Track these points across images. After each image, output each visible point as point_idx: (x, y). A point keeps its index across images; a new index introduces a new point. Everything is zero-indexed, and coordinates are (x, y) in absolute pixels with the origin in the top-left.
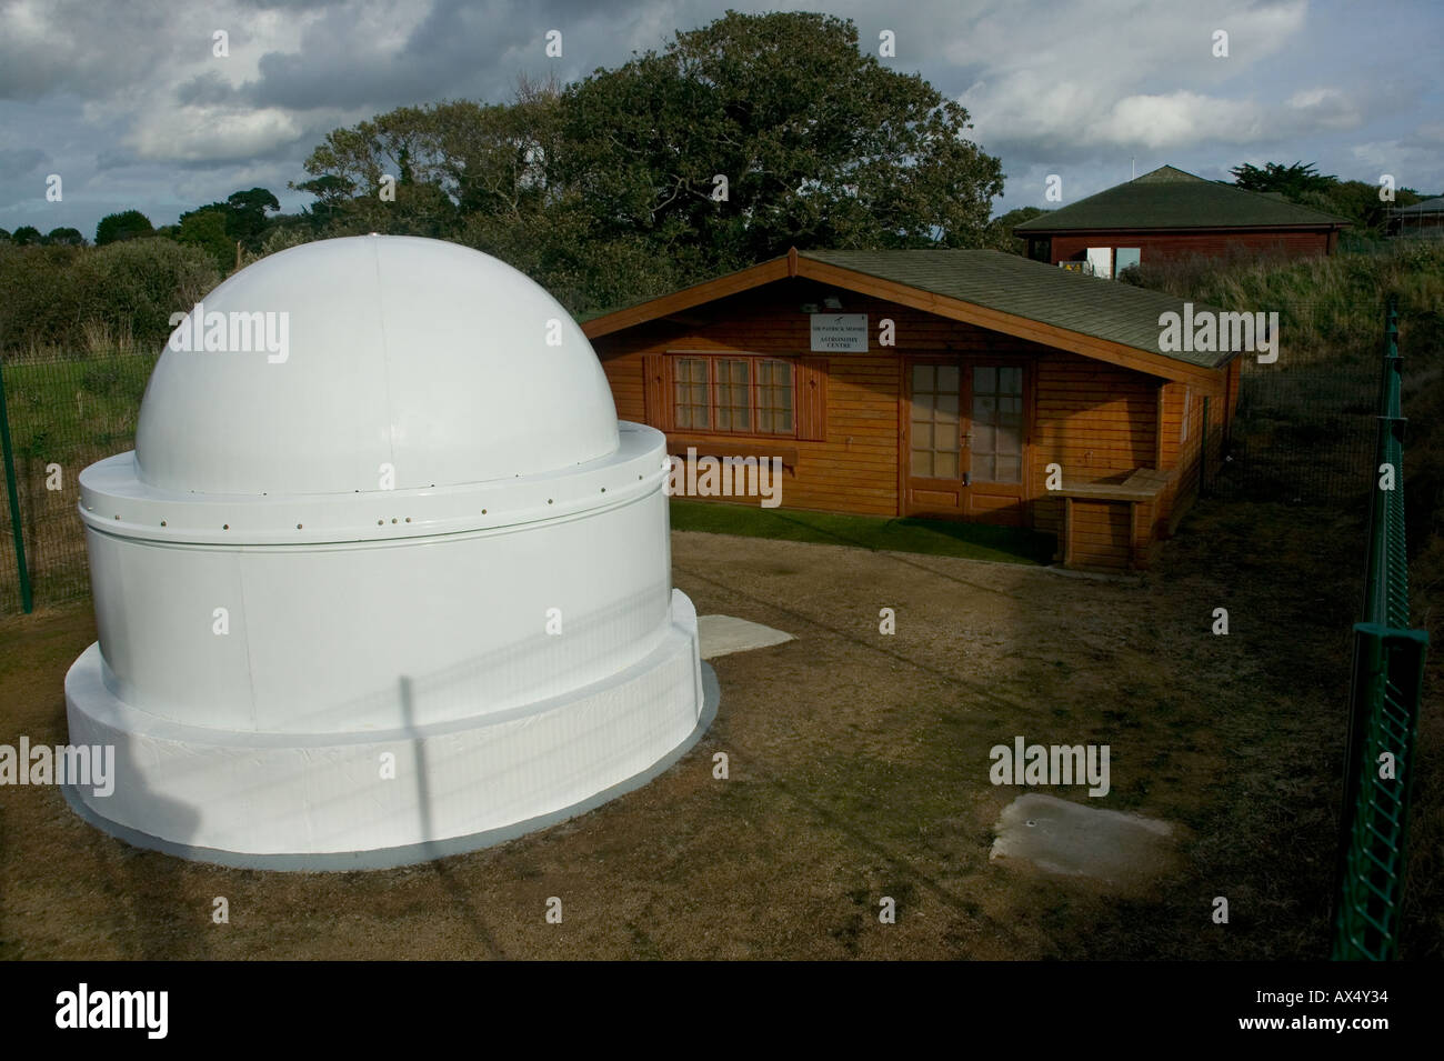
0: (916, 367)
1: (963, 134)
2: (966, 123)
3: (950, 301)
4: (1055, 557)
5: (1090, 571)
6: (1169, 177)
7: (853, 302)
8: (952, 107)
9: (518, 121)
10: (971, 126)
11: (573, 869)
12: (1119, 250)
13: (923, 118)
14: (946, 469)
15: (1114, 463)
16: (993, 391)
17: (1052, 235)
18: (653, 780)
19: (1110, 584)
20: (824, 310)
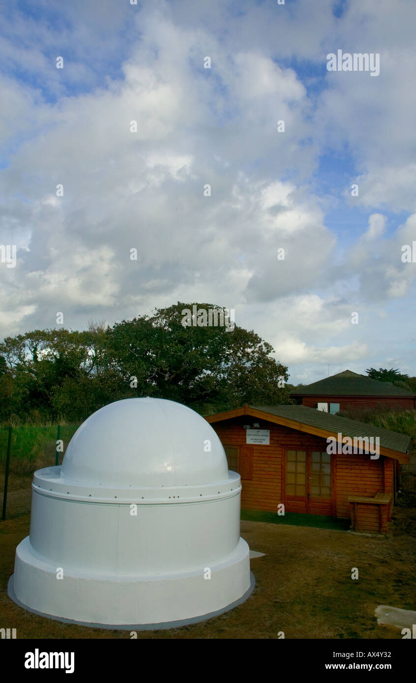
0: (288, 451)
1: (270, 356)
2: (272, 351)
3: (308, 426)
4: (351, 527)
5: (365, 532)
6: (348, 375)
7: (264, 425)
8: (266, 344)
9: (87, 338)
10: (274, 352)
11: (234, 629)
12: (331, 404)
13: (255, 348)
14: (301, 492)
15: (367, 490)
16: (319, 461)
17: (302, 397)
18: (247, 600)
19: (373, 538)
20: (252, 428)
